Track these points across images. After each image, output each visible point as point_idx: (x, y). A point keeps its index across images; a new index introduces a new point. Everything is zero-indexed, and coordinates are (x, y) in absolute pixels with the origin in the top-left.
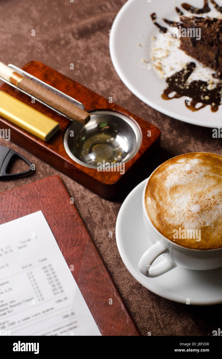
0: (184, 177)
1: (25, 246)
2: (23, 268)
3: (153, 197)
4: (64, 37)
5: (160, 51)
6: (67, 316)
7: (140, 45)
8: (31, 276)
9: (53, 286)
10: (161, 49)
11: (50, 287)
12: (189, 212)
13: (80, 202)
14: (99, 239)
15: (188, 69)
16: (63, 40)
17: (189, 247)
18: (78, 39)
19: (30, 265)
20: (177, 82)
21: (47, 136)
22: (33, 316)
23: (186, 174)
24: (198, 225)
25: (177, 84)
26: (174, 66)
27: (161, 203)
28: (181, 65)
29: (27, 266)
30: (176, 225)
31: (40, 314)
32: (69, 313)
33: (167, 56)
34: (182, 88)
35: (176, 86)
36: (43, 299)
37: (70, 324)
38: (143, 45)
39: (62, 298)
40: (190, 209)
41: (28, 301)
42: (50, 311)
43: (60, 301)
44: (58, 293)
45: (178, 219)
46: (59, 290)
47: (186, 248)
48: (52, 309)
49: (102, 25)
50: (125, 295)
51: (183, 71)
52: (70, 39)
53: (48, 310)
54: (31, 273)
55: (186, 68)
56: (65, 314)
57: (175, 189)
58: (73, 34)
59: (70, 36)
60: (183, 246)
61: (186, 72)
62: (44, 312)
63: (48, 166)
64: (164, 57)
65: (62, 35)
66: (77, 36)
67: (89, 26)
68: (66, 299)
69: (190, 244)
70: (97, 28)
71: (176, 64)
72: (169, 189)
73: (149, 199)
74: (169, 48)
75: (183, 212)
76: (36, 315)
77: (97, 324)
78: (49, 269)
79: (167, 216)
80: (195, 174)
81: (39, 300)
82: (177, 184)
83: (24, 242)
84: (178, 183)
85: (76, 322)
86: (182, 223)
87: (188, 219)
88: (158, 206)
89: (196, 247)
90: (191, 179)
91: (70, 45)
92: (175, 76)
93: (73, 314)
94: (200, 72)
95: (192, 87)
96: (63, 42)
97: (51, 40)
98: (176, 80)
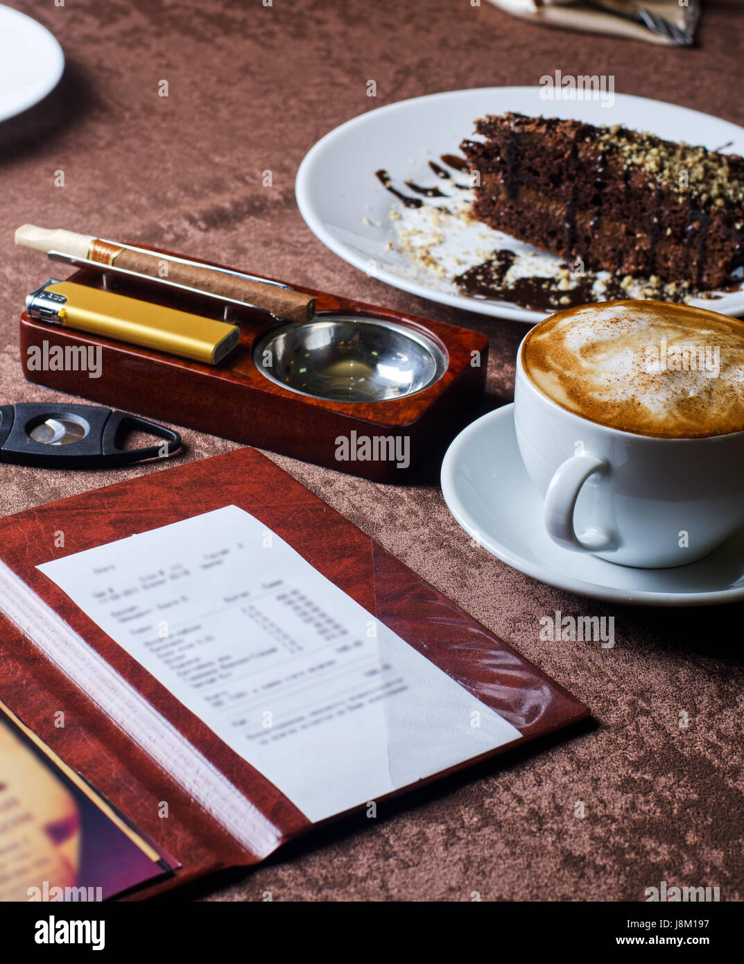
0: (606, 328)
1: (219, 563)
2: (227, 600)
3: (546, 368)
4: (171, 227)
5: (419, 235)
6: (373, 673)
7: (371, 223)
8: (252, 613)
9: (318, 625)
10: (421, 232)
11: (311, 628)
12: (643, 376)
13: (322, 489)
14: (395, 548)
15: (499, 259)
16: (168, 232)
17: (664, 436)
18: (206, 230)
19: (245, 595)
20: (484, 280)
21: (219, 349)
22: (287, 679)
23: (608, 324)
24: (670, 396)
25: (484, 284)
26: (463, 258)
27: (568, 373)
28: (479, 255)
29: (235, 598)
30: (618, 401)
31: (302, 673)
32: (378, 666)
33: (441, 242)
34: (499, 289)
35: (483, 287)
36: (300, 649)
37: (388, 685)
38: (378, 224)
39: (350, 642)
40: (642, 370)
41: (263, 654)
42: (327, 668)
43: (345, 649)
44: (334, 636)
45: (620, 391)
46: (336, 632)
47: (657, 439)
48: (330, 663)
49: (257, 204)
50: (501, 634)
51: (489, 263)
52: (185, 230)
53: (321, 666)
54: (252, 608)
55: (494, 257)
56: (370, 669)
57: (590, 349)
58: (192, 221)
59: (186, 224)
60: (649, 434)
61: (496, 264)
62: (312, 670)
63: (216, 438)
64: (433, 245)
65: (164, 225)
66: (203, 226)
67: (227, 205)
68: (358, 644)
69: (665, 429)
70: (245, 208)
71: (467, 253)
72: (578, 352)
73: (536, 372)
74: (439, 230)
75: (630, 379)
76: (294, 676)
77: (456, 679)
78: (294, 598)
79: (593, 390)
80: (628, 322)
81: (292, 651)
82: (595, 340)
83: (213, 556)
84: (596, 338)
85: (400, 680)
86: (633, 396)
87: (643, 388)
88: (562, 378)
89: (680, 433)
90: (624, 331)
91: (190, 242)
92: (472, 271)
93: (387, 667)
94: (531, 264)
95: (522, 286)
96: (170, 237)
97: (139, 233)
98: (480, 277)
